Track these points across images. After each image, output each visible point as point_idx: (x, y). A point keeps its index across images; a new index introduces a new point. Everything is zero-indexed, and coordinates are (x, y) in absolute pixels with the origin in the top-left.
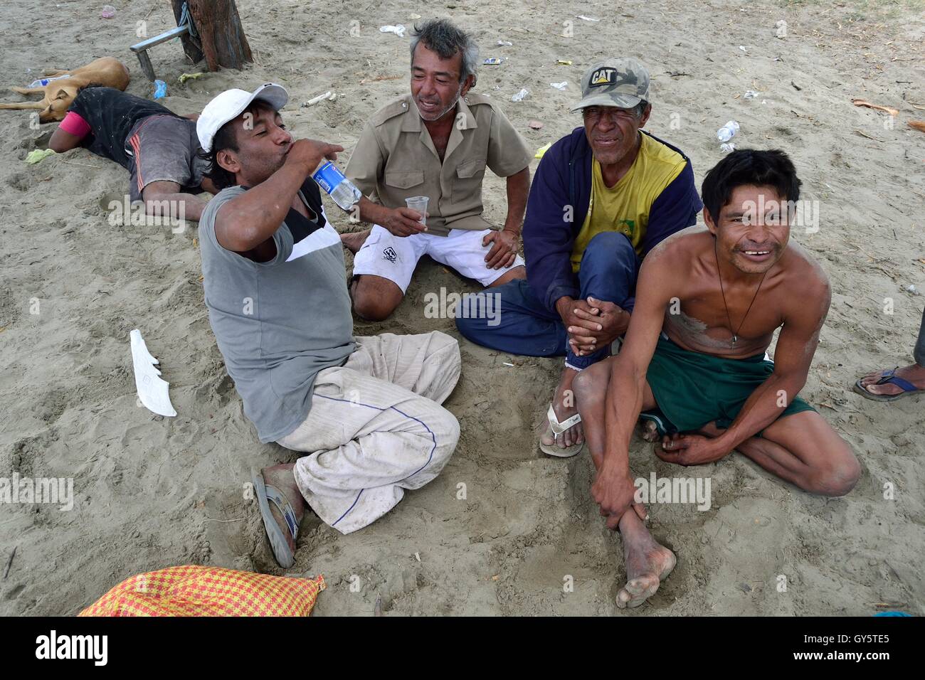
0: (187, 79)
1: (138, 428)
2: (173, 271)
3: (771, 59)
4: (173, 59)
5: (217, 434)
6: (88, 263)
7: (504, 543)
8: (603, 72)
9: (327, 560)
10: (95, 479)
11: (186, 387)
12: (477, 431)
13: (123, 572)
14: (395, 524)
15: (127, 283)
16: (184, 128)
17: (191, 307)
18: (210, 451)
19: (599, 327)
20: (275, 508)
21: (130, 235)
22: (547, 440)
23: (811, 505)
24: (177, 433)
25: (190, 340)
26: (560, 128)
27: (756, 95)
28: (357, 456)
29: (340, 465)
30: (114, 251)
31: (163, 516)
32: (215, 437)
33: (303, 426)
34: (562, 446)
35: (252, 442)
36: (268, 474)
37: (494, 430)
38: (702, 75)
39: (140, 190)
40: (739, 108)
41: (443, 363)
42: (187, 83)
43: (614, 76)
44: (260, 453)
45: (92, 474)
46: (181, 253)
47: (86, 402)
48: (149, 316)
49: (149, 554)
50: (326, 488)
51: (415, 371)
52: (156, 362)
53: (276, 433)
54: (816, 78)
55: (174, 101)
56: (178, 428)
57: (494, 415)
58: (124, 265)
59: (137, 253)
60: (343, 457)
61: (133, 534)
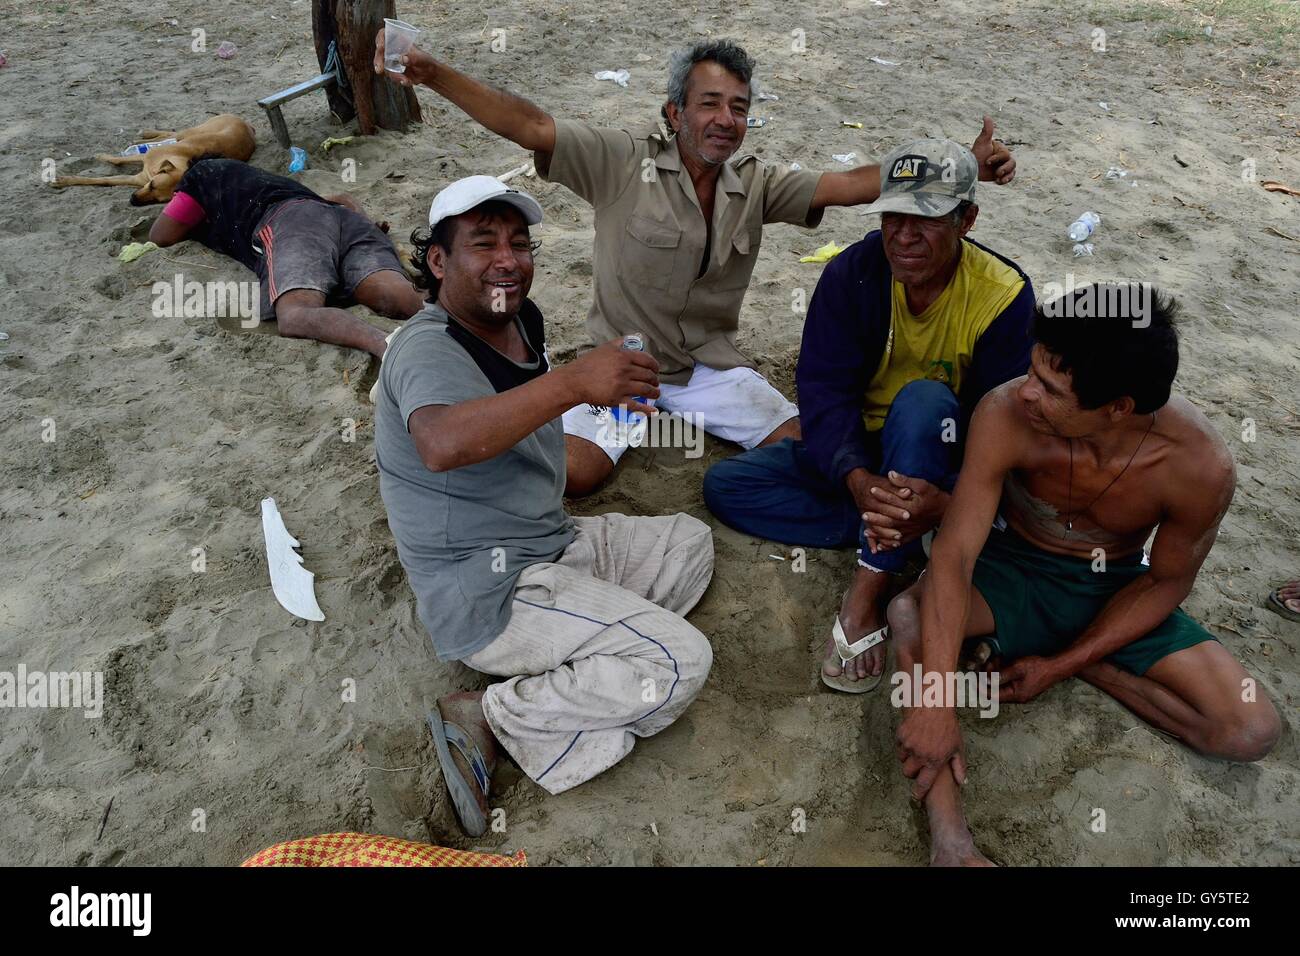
0: (333, 146)
1: (273, 636)
2: (316, 416)
3: (1144, 122)
4: (312, 116)
5: (379, 647)
6: (202, 402)
7: (774, 814)
8: (908, 161)
9: (531, 830)
10: (216, 706)
11: (337, 580)
12: (735, 652)
13: (254, 837)
14: (623, 781)
15: (255, 431)
16: (331, 217)
17: (342, 467)
18: (370, 671)
19: (906, 515)
20: (457, 754)
21: (259, 365)
22: (832, 669)
23: (1206, 772)
24: (326, 645)
25: (342, 513)
26: (847, 220)
27: (1123, 174)
28: (570, 686)
29: (546, 699)
30: (237, 386)
31: (307, 760)
32: (376, 651)
33: (498, 641)
34: (853, 677)
35: (426, 659)
36: (447, 706)
37: (758, 652)
38: (1047, 144)
39: (272, 301)
40: (1100, 192)
41: (690, 558)
42: (333, 151)
43: (922, 168)
44: (437, 676)
45: (211, 698)
46: (328, 391)
47: (203, 597)
48: (286, 480)
49: (290, 813)
50: (527, 729)
51: (652, 567)
52: (296, 544)
53: (460, 649)
54: (1210, 150)
55: (315, 176)
56: (326, 638)
57: (758, 629)
58: (251, 406)
59: (268, 389)
60: (550, 687)
61: (267, 784)
